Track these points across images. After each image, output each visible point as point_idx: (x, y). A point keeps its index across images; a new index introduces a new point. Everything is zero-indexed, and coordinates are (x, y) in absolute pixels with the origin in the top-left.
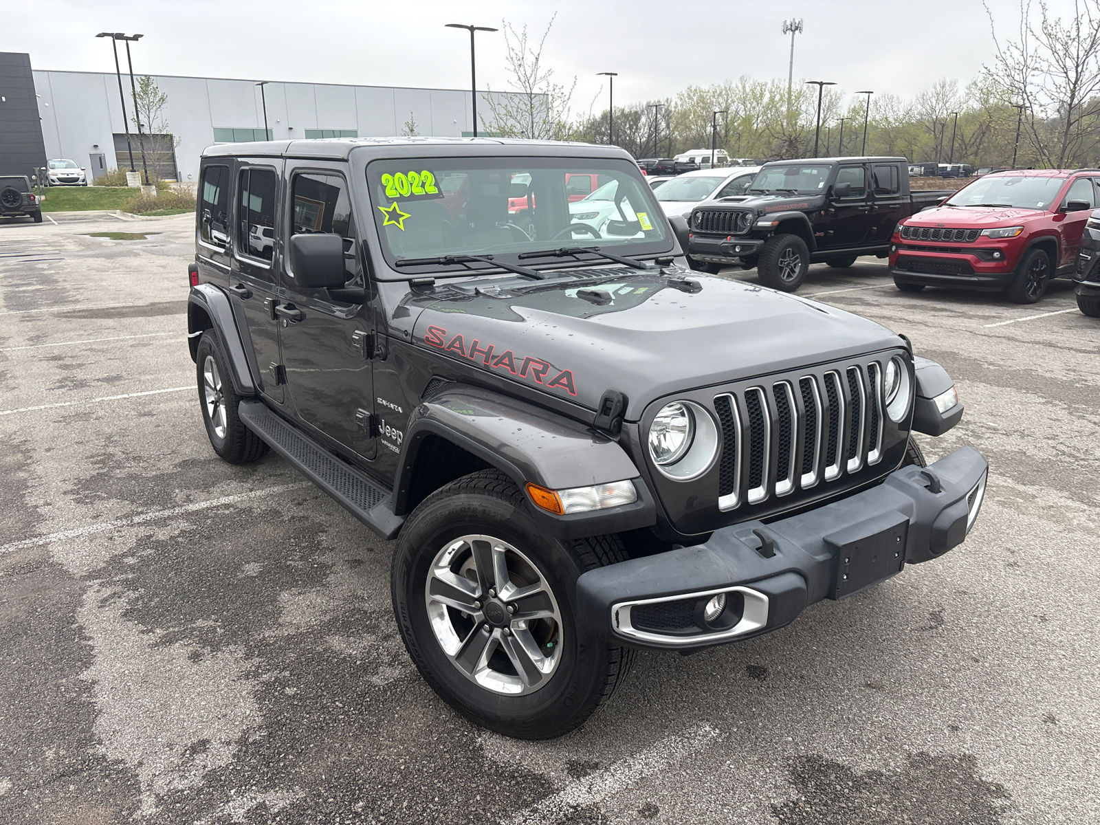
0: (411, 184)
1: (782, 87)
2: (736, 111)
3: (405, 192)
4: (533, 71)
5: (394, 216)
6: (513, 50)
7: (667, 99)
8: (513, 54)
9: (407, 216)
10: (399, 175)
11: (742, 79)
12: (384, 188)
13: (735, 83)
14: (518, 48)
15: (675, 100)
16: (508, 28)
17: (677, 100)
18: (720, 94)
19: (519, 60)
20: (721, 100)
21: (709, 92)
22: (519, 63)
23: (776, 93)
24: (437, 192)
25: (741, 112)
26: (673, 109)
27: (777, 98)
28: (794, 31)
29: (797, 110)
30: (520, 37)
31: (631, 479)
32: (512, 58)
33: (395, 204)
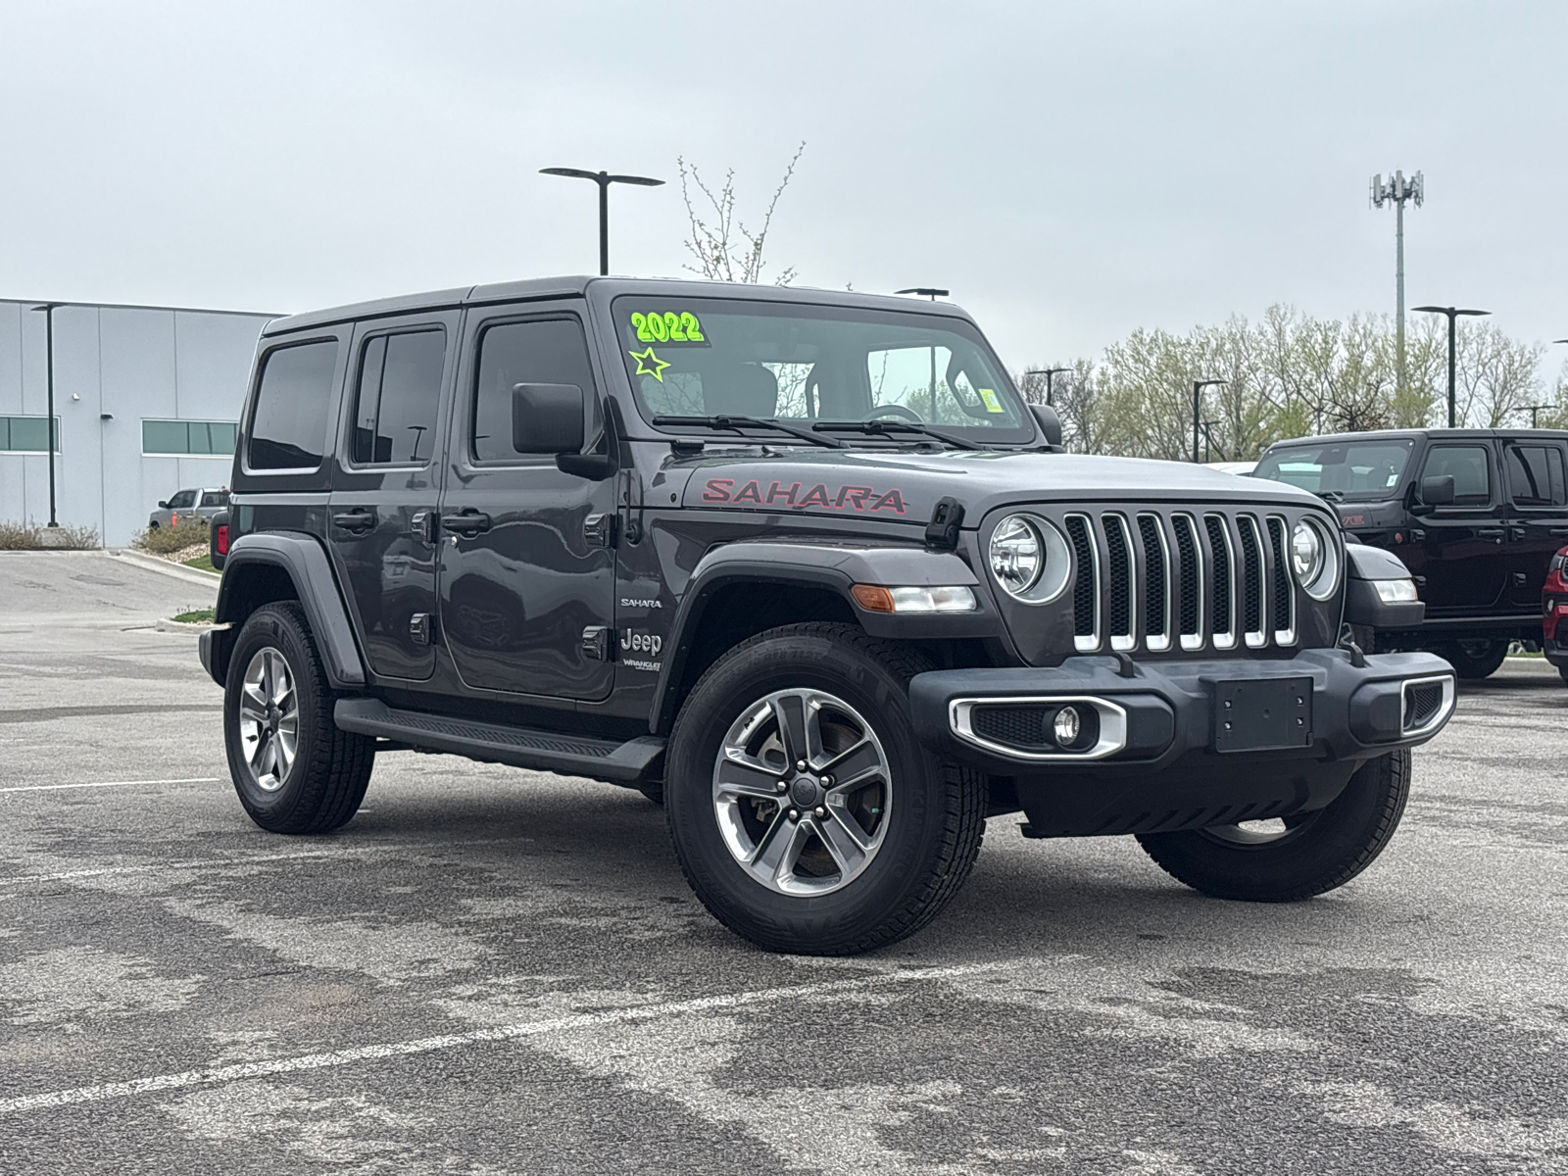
0: (669, 328)
1: (1378, 331)
2: (1263, 393)
3: (661, 336)
4: (748, 272)
5: (649, 363)
6: (701, 225)
7: (1080, 363)
8: (701, 236)
9: (666, 365)
10: (652, 315)
11: (1272, 312)
12: (635, 329)
13: (1256, 324)
14: (713, 223)
15: (1100, 367)
16: (689, 177)
17: (1105, 364)
18: (1218, 351)
19: (716, 247)
20: (1221, 365)
21: (1189, 343)
22: (716, 253)
23: (1363, 348)
24: (703, 339)
25: (1274, 393)
26: (1095, 388)
27: (1368, 360)
28: (1400, 201)
29: (1421, 390)
30: (719, 196)
31: (970, 586)
32: (699, 244)
33: (650, 350)
